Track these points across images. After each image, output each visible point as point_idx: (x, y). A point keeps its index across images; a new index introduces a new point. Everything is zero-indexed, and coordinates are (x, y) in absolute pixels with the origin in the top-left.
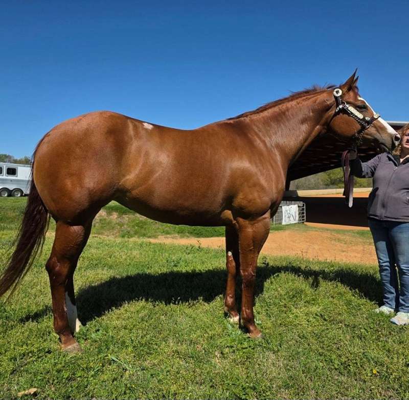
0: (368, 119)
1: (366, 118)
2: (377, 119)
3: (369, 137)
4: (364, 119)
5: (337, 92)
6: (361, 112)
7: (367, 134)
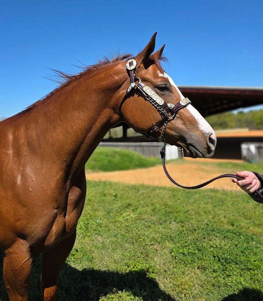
0: (171, 105)
1: (169, 105)
2: (185, 106)
3: (173, 133)
4: (165, 106)
5: (131, 64)
6: (161, 95)
7: (171, 129)
